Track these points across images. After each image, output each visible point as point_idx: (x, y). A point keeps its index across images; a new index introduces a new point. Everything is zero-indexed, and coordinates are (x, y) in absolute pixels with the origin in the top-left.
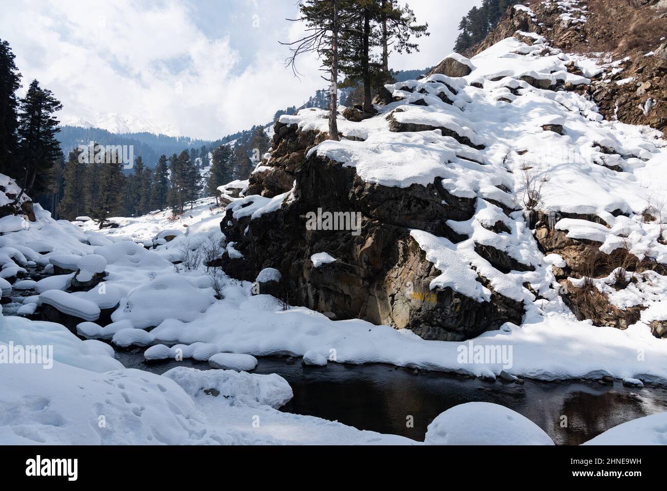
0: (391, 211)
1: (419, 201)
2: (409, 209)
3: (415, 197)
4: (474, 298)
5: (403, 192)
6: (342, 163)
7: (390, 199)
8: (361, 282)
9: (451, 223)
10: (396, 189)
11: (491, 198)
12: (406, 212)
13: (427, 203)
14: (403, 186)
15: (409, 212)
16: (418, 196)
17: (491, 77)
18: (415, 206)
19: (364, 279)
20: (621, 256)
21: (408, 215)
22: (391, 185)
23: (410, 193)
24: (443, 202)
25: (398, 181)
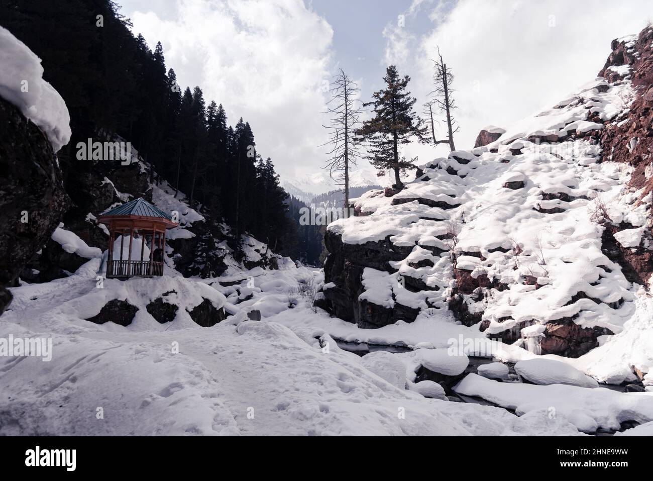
0: (356, 258)
1: (372, 251)
2: (367, 256)
3: (369, 249)
4: (384, 306)
5: (361, 247)
6: (335, 233)
7: (355, 251)
8: (348, 299)
9: (391, 263)
10: (357, 245)
11: (425, 245)
12: (365, 258)
13: (378, 252)
14: (360, 244)
15: (367, 258)
16: (371, 248)
17: (506, 142)
18: (370, 254)
19: (349, 297)
20: (483, 280)
21: (367, 259)
22: (355, 244)
23: (366, 247)
24: (391, 250)
25: (357, 241)
